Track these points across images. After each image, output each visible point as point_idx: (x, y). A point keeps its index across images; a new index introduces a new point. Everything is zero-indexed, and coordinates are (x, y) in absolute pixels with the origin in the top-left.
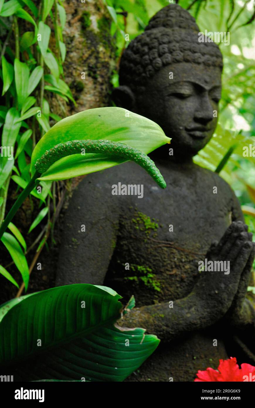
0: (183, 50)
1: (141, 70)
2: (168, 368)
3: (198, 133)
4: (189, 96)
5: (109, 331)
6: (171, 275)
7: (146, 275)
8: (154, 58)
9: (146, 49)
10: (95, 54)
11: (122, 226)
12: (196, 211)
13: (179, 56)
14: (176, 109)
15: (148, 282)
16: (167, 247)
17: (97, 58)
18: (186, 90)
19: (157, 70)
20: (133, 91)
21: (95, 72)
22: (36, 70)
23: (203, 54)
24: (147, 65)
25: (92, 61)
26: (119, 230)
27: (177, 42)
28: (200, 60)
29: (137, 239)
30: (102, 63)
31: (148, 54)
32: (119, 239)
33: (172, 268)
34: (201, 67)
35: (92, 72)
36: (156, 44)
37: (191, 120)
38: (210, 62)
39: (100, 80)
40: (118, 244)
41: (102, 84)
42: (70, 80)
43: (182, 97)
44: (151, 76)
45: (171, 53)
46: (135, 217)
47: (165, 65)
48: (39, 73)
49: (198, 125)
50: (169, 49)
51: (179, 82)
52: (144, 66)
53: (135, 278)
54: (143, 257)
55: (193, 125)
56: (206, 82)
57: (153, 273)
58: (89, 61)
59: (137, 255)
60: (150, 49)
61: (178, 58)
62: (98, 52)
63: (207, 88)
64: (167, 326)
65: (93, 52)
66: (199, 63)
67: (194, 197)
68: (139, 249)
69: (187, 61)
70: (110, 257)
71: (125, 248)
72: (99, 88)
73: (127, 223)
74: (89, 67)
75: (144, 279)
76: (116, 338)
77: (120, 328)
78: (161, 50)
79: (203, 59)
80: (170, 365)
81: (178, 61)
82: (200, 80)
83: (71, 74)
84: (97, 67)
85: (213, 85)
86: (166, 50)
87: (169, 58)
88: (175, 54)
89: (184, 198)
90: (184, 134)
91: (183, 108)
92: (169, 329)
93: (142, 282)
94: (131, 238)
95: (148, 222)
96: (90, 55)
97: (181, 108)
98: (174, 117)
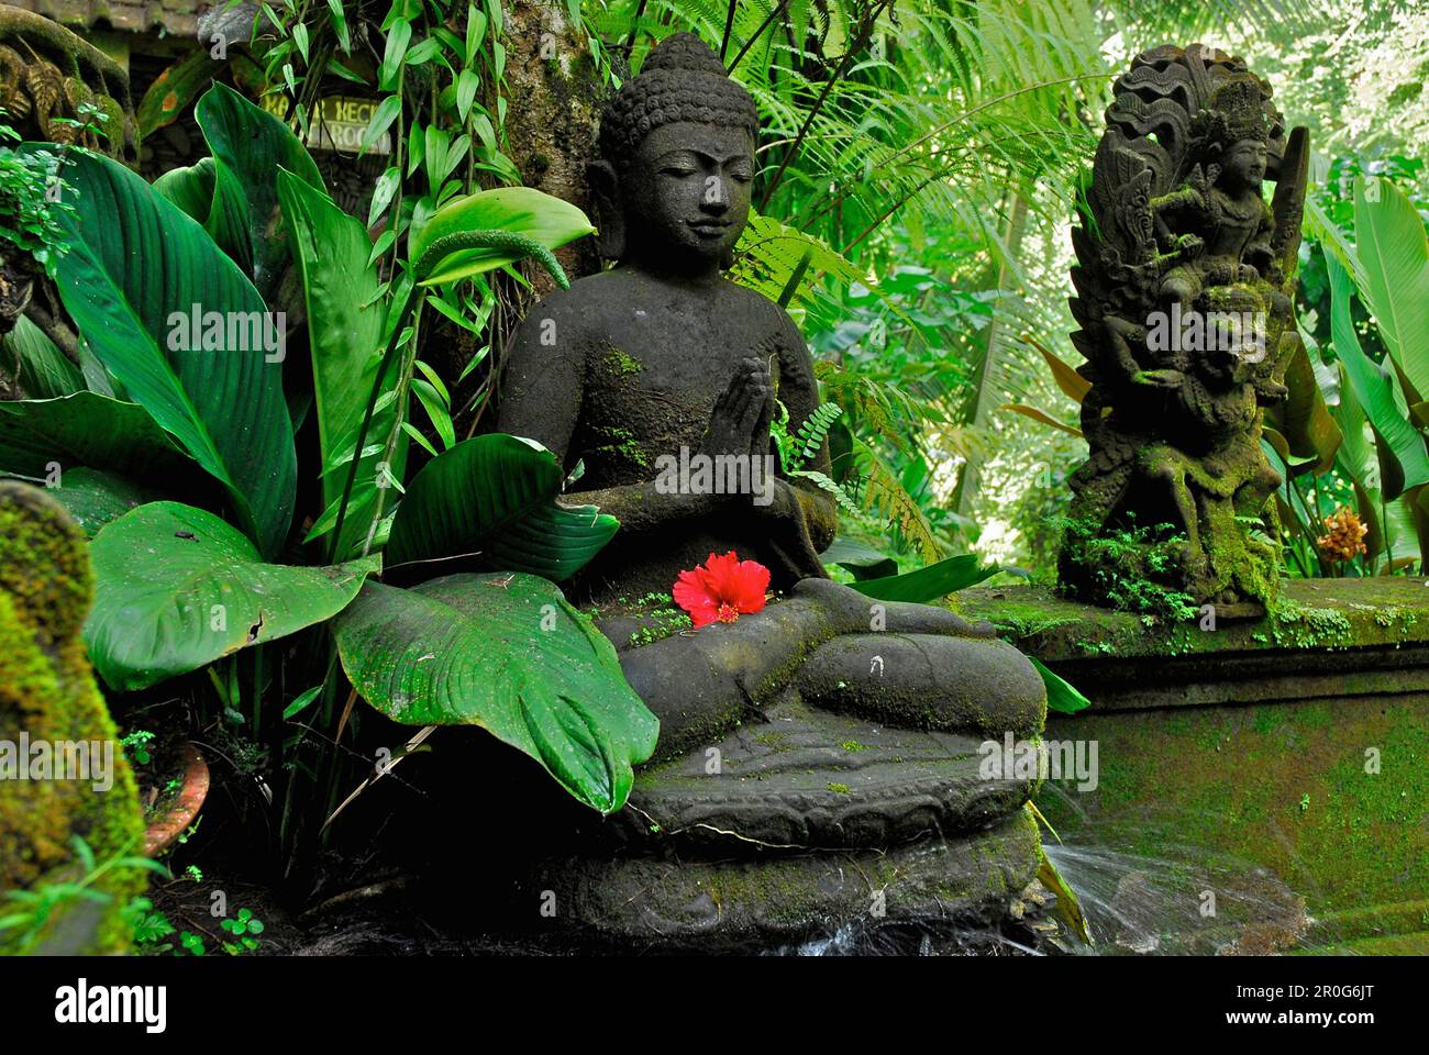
0: (680, 103)
1: (623, 134)
2: (658, 578)
3: (707, 229)
4: (691, 173)
5: (550, 510)
6: (661, 442)
7: (625, 442)
8: (640, 117)
9: (629, 103)
10: (565, 113)
11: (590, 371)
12: (705, 347)
13: (675, 111)
14: (672, 193)
15: (629, 453)
16: (654, 399)
17: (568, 119)
18: (685, 164)
19: (644, 135)
20: (613, 167)
21: (566, 141)
22: (459, 141)
23: (714, 109)
24: (631, 126)
25: (562, 123)
26: (586, 376)
27: (673, 91)
28: (707, 118)
29: (610, 389)
30: (578, 125)
31: (630, 110)
32: (587, 389)
33: (664, 431)
34: (710, 127)
35: (562, 140)
36: (643, 95)
37: (696, 208)
38: (725, 120)
39: (574, 151)
40: (585, 397)
41: (578, 159)
42: (526, 154)
43: (680, 174)
44: (637, 144)
45: (663, 108)
46: (608, 356)
47: (656, 126)
48: (463, 145)
49: (706, 217)
50: (660, 102)
51: (674, 152)
52: (628, 129)
53: (611, 447)
54: (619, 415)
55: (699, 217)
56: (717, 150)
57: (634, 438)
58: (555, 124)
59: (612, 412)
60: (635, 103)
61: (673, 115)
62: (570, 110)
63: (720, 159)
64: (646, 511)
65: (561, 110)
66: (706, 123)
67: (705, 327)
68: (613, 404)
69: (687, 119)
70: (575, 416)
71: (595, 402)
72: (573, 165)
73: (597, 365)
74: (556, 132)
75: (623, 448)
76: (558, 519)
77: (562, 505)
78: (650, 105)
79: (711, 116)
80: (661, 574)
81: (673, 121)
82: (707, 147)
83: (529, 144)
84: (568, 133)
85: (731, 155)
86: (657, 104)
87: (660, 115)
88: (668, 109)
89: (687, 327)
90: (686, 230)
91: (682, 191)
92: (648, 516)
93: (620, 453)
94: (603, 387)
95: (626, 363)
96: (557, 115)
97: (679, 191)
98: (669, 205)
